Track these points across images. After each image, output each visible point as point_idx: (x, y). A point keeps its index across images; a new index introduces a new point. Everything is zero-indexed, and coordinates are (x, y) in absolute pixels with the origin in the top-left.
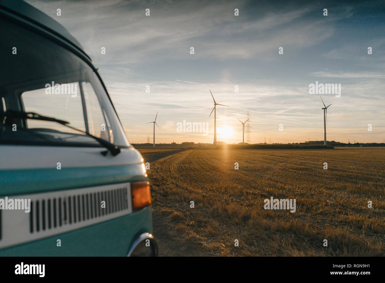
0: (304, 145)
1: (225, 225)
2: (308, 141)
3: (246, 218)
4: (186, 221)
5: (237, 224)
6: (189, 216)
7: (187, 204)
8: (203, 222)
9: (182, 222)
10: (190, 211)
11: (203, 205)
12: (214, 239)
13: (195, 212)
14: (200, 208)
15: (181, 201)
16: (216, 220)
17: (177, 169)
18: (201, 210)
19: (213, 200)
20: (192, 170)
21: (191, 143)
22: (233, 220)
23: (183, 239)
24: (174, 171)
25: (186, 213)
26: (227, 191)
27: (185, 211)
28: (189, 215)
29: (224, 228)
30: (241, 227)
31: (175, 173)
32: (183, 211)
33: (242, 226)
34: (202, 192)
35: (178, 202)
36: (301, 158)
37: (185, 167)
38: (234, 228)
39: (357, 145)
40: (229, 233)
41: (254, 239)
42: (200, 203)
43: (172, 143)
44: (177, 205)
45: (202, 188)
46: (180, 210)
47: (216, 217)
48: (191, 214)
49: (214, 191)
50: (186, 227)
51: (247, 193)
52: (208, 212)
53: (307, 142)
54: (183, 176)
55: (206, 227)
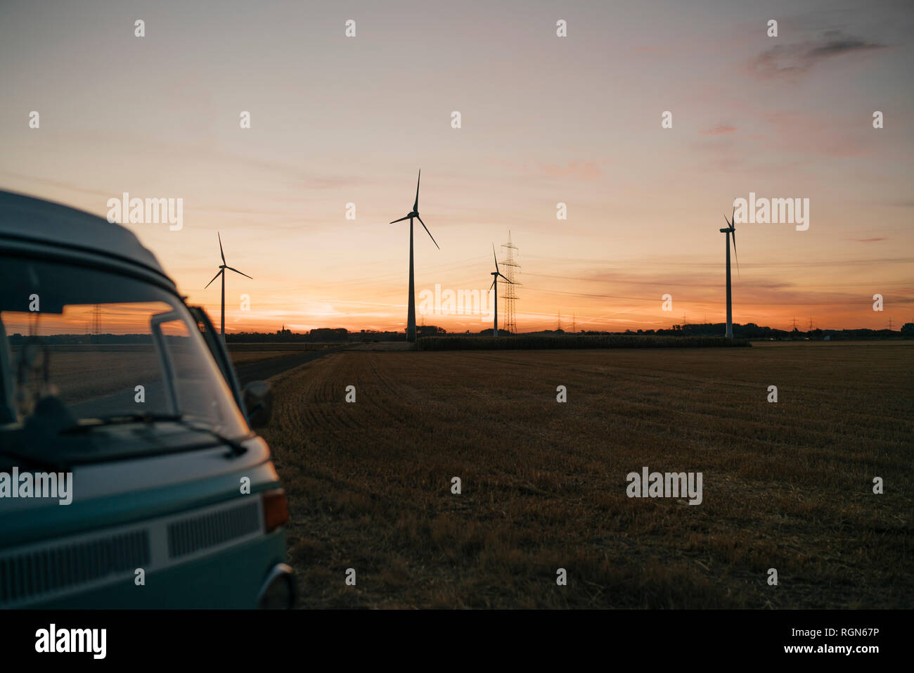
0: (669, 337)
1: (423, 567)
2: (681, 325)
3: (472, 549)
4: (330, 559)
5: (452, 563)
6: (336, 548)
7: (330, 519)
8: (372, 559)
9: (319, 562)
10: (339, 535)
11: (373, 519)
12: (395, 597)
13: (352, 538)
14: (364, 529)
15: (316, 512)
16: (402, 554)
17: (298, 419)
18: (366, 532)
19: (397, 507)
20: (343, 422)
21: (336, 330)
22: (444, 554)
23: (324, 600)
24: (291, 426)
25: (329, 542)
26: (435, 482)
27: (327, 536)
28: (337, 545)
29: (419, 572)
30: (460, 568)
31: (295, 432)
32: (323, 536)
33: (463, 565)
34: (371, 486)
35: (309, 513)
36: (652, 379)
37: (322, 412)
38: (443, 573)
39: (817, 334)
40: (432, 582)
41: (487, 594)
42: (364, 515)
43: (279, 332)
44: (304, 521)
45: (369, 474)
46: (313, 535)
47: (403, 548)
48: (342, 543)
49: (400, 482)
50: (330, 572)
51: (485, 485)
52: (384, 537)
53: (678, 327)
54: (317, 442)
55: (377, 571)
